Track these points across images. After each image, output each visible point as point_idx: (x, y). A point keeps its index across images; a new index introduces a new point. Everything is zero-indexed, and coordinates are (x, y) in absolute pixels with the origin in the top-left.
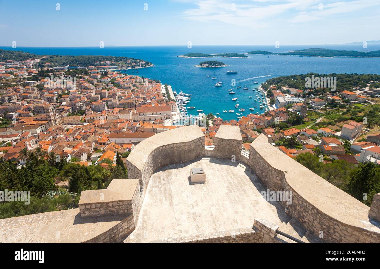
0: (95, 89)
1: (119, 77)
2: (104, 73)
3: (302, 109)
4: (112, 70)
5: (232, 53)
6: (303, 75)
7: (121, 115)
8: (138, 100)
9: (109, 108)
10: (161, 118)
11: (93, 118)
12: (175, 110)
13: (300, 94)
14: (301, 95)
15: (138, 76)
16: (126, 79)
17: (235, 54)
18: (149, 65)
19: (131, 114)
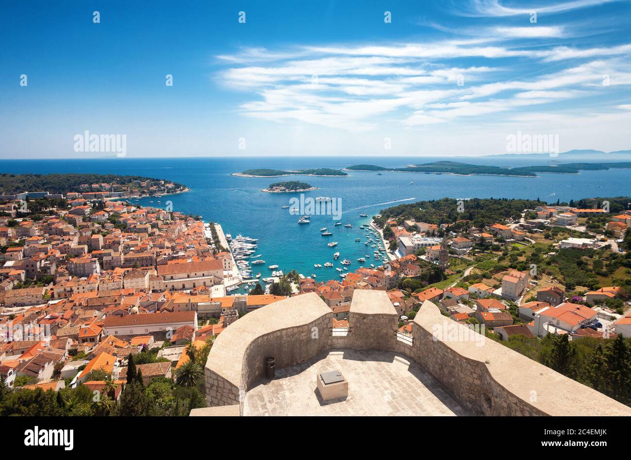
0: (78, 234)
1: (126, 211)
2: (97, 204)
3: (440, 255)
4: (112, 198)
5: (323, 169)
6: (434, 201)
7: (129, 280)
8: (161, 252)
9: (104, 268)
10: (205, 283)
11: (71, 289)
12: (229, 267)
13: (434, 231)
14: (436, 233)
15: (161, 209)
16: (139, 215)
17: (326, 170)
18: (181, 190)
19: (147, 277)
